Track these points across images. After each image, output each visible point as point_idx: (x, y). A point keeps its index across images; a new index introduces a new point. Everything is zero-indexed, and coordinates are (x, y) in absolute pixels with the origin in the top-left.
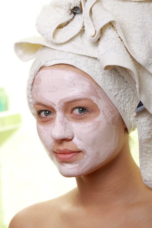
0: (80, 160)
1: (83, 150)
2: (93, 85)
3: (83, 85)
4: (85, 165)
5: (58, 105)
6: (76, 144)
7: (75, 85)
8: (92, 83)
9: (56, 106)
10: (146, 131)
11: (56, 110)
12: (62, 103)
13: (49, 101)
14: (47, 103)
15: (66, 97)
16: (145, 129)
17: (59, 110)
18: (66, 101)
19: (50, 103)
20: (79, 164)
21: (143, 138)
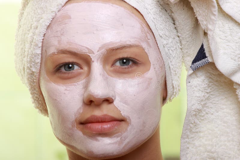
0: (122, 133)
1: (127, 118)
2: (144, 27)
3: (133, 27)
4: (127, 140)
5: (97, 52)
6: (119, 108)
7: (122, 25)
8: (143, 24)
9: (94, 54)
10: (199, 98)
11: (93, 60)
12: (103, 50)
13: (83, 47)
14: (79, 49)
15: (111, 42)
16: (198, 95)
17: (98, 60)
18: (111, 47)
19: (85, 50)
20: (121, 139)
21: (194, 108)
